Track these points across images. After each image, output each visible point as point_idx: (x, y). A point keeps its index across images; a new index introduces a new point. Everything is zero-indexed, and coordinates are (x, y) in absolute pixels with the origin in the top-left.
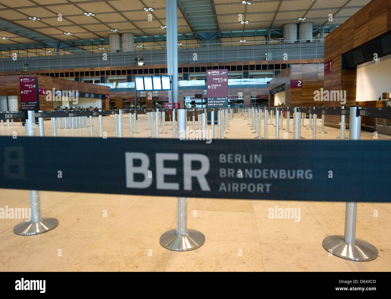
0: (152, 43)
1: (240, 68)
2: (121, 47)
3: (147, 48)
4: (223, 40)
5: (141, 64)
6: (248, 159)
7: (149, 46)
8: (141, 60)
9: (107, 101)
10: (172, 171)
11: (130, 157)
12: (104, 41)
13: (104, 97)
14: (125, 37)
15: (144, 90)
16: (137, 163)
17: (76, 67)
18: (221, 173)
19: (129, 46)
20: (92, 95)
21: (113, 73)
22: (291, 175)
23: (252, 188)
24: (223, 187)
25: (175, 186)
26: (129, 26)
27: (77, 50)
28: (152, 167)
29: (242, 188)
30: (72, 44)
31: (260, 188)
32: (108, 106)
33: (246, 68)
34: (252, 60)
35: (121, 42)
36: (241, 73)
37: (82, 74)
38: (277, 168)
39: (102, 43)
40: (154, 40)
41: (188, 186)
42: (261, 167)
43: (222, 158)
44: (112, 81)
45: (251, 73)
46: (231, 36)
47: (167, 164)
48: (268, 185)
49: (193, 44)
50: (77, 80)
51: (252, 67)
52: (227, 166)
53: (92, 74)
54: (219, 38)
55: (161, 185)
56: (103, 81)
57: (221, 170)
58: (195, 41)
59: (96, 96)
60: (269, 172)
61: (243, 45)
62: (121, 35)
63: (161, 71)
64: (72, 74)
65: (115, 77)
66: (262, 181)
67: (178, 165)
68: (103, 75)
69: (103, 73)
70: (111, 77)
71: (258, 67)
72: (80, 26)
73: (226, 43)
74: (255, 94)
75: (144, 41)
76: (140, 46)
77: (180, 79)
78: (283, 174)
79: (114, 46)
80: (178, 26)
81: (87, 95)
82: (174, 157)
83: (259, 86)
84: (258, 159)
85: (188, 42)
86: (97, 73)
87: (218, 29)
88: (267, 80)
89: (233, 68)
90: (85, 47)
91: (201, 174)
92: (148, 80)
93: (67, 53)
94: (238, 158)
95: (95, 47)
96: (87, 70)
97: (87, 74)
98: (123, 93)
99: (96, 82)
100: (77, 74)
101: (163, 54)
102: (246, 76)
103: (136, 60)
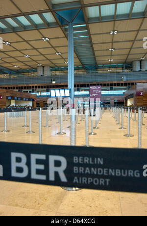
0: (60, 72)
1: (108, 85)
2: (43, 73)
3: (58, 74)
4: (98, 69)
5: (54, 82)
6: (93, 161)
7: (58, 73)
8: (54, 80)
9: (35, 102)
10: (42, 167)
11: (14, 155)
12: (34, 70)
13: (33, 100)
14: (46, 68)
15: (55, 97)
16: (19, 160)
17: (19, 84)
18: (75, 170)
19: (48, 73)
20: (27, 99)
21: (39, 87)
22: (124, 173)
23: (96, 181)
24: (76, 180)
25: (43, 177)
26: (48, 62)
27: (20, 75)
28: (28, 164)
29: (89, 181)
30: (18, 72)
31: (102, 182)
32: (35, 105)
33: (112, 85)
34: (114, 80)
35: (43, 71)
36: (109, 88)
37: (22, 88)
38: (114, 168)
39: (34, 71)
40: (61, 70)
41: (52, 177)
42: (103, 167)
43: (76, 160)
44: (38, 92)
45: (114, 87)
46: (103, 67)
47: (38, 162)
48: (108, 180)
49: (82, 72)
50: (19, 91)
51: (115, 85)
52: (78, 165)
53: (28, 88)
54: (96, 68)
55: (34, 176)
56: (33, 92)
57: (75, 167)
58: (84, 70)
59: (29, 100)
60: (108, 171)
61: (110, 72)
62: (43, 67)
63: (65, 87)
64: (17, 88)
65: (40, 90)
66: (103, 176)
67: (46, 163)
68: (34, 88)
69: (33, 87)
70: (37, 90)
71: (118, 85)
72: (22, 62)
73: (100, 71)
74: (116, 99)
75: (56, 70)
76: (54, 73)
77: (75, 91)
78: (118, 173)
79: (40, 73)
80: (74, 62)
81: (24, 99)
82: (43, 157)
83: (119, 95)
84: (101, 161)
85: (80, 71)
86: (30, 87)
87: (96, 64)
88: (123, 91)
89: (105, 85)
90: (24, 74)
91: (61, 170)
92: (57, 91)
93: (15, 76)
94: (86, 160)
95: (30, 73)
96: (25, 85)
97: (25, 88)
98: (44, 98)
99: (30, 92)
100: (19, 88)
101: (66, 77)
102: (112, 89)
103: (52, 80)
